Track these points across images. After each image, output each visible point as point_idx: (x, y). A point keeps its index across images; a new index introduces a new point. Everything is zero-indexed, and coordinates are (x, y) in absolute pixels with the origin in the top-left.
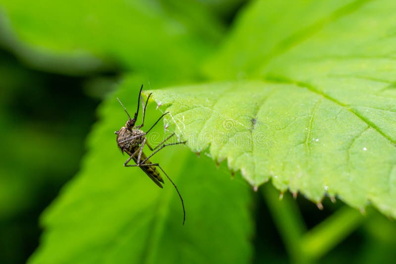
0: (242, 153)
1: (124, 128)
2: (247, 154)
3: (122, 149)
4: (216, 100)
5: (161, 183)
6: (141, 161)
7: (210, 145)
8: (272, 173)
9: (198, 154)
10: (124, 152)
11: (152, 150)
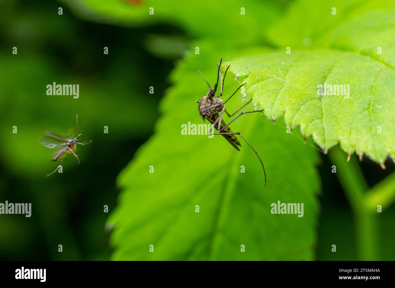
0: (314, 120)
1: (205, 97)
2: (318, 121)
3: (204, 117)
4: (287, 71)
5: (238, 146)
6: (221, 128)
7: (284, 112)
8: (340, 137)
9: (274, 121)
10: (206, 120)
11: (230, 116)
